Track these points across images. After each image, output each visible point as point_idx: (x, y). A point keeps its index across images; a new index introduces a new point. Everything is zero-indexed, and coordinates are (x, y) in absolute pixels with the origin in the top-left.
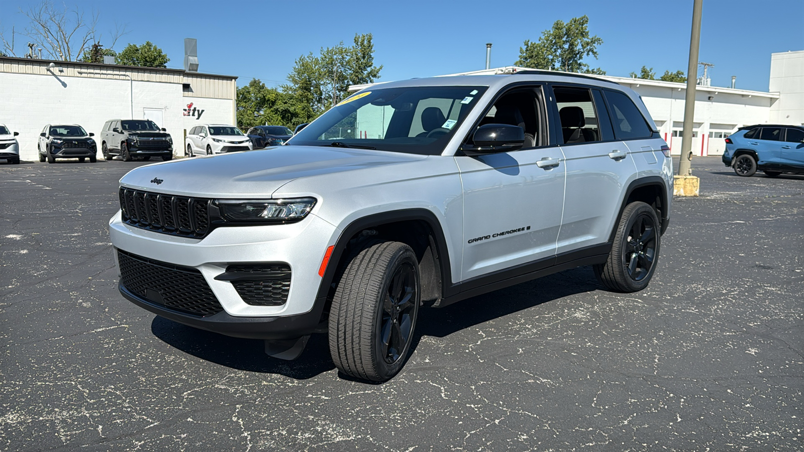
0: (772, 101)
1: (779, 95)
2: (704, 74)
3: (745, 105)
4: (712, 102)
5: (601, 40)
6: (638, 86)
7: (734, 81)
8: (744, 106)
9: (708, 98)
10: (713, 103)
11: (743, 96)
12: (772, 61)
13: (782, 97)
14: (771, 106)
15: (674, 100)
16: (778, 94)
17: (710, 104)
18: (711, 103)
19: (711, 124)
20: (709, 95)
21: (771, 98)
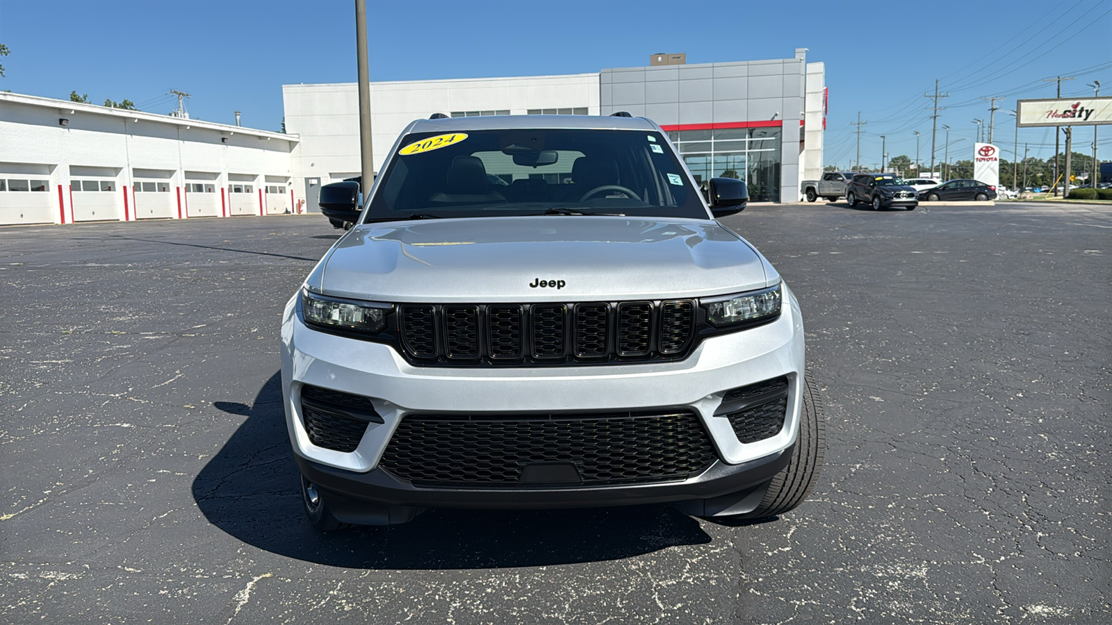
0: (291, 145)
1: (299, 138)
2: (180, 107)
3: (264, 149)
4: (227, 145)
5: (7, 48)
6: (136, 121)
7: (238, 117)
8: (262, 150)
9: (221, 140)
10: (229, 146)
11: (260, 137)
12: (284, 95)
13: (301, 140)
14: (290, 151)
15: (181, 142)
16: (297, 136)
17: (224, 148)
18: (225, 146)
19: (230, 175)
20: (223, 136)
21: (290, 141)
